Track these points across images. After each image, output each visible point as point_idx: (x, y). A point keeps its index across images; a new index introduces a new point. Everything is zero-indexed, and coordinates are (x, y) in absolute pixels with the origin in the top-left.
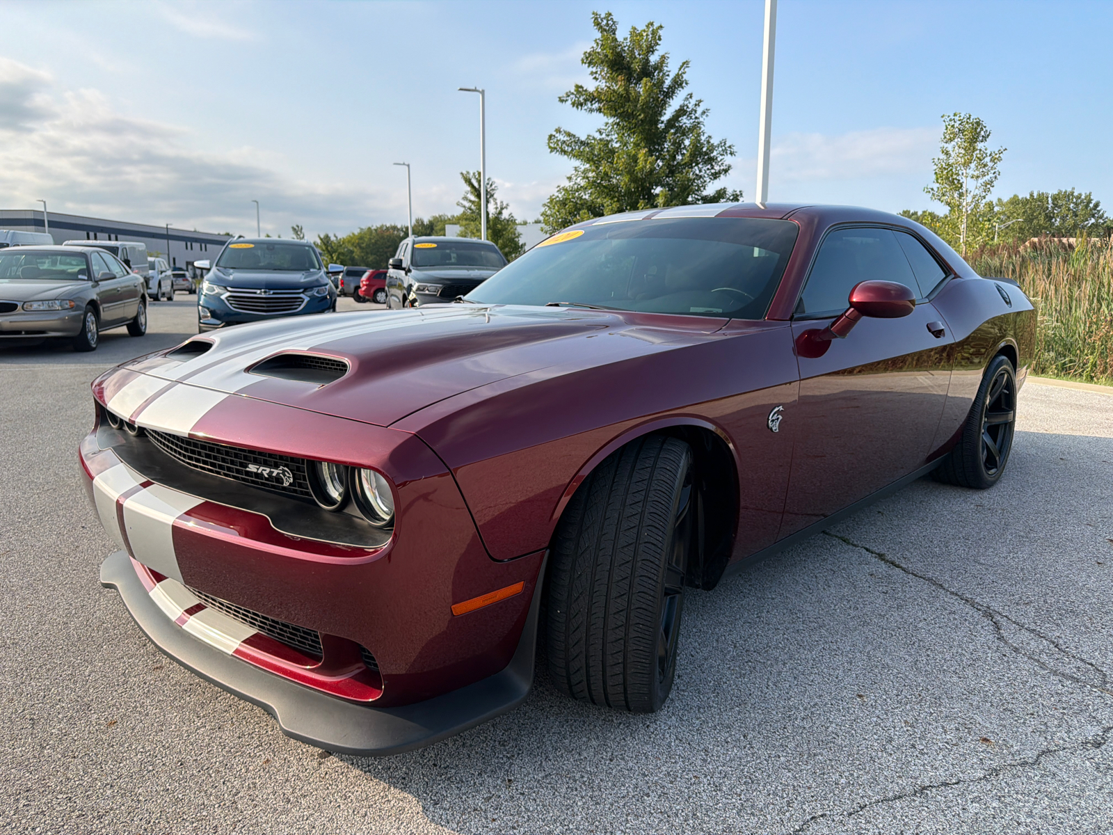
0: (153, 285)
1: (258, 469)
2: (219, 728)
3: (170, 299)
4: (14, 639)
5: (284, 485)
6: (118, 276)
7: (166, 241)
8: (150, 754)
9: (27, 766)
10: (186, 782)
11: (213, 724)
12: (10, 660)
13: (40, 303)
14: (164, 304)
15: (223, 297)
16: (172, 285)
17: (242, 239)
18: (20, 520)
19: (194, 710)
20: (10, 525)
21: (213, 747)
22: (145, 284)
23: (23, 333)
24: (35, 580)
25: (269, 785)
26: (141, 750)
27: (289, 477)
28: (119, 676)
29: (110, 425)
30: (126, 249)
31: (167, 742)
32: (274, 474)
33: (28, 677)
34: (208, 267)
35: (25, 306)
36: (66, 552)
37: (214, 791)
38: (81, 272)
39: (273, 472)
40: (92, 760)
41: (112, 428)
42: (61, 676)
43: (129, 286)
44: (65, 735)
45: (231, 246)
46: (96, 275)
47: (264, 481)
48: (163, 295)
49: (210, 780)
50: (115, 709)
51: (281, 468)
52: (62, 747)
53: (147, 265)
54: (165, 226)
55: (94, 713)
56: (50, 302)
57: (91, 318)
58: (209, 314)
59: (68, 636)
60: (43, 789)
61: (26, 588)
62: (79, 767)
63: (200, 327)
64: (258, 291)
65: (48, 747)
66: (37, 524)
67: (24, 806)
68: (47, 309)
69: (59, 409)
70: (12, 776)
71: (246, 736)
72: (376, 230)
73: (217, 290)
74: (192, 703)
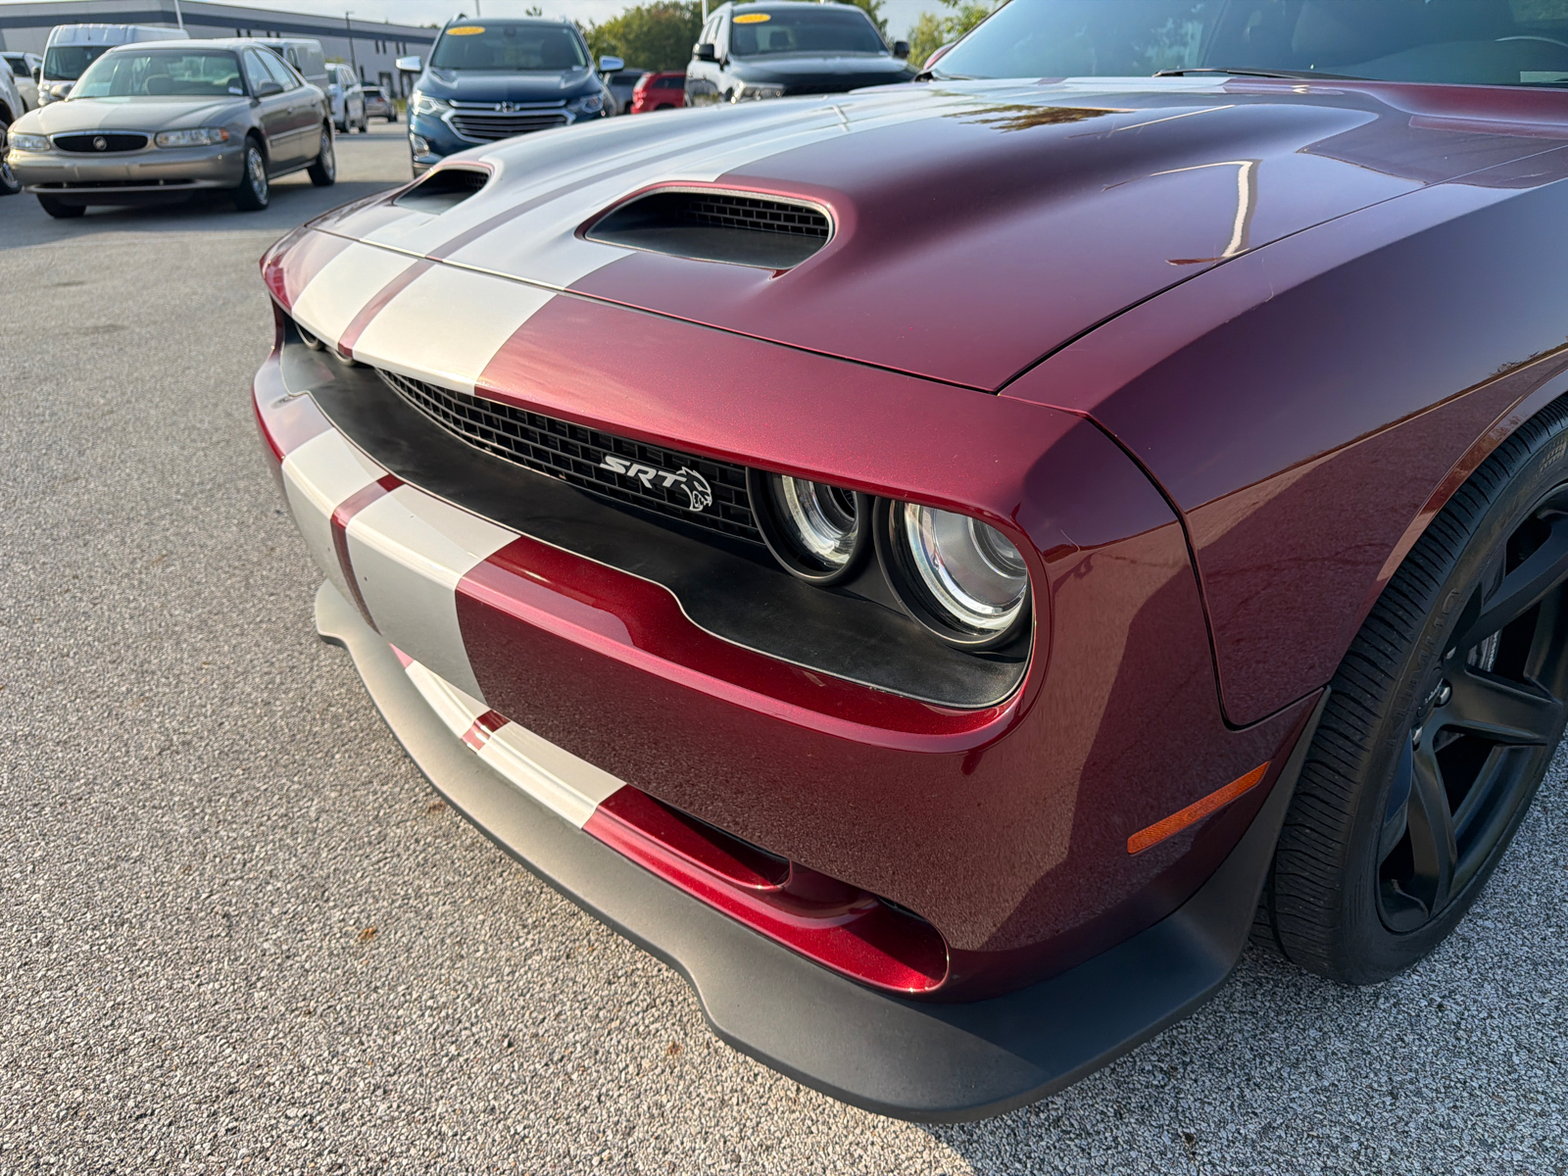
0: (337, 105)
1: (627, 468)
2: (568, 957)
3: (362, 129)
4: (185, 733)
5: (691, 508)
6: (286, 89)
7: (346, 41)
8: (448, 1016)
9: (225, 1028)
10: (525, 1091)
11: (554, 946)
12: (181, 779)
13: (179, 134)
14: (354, 138)
15: (445, 118)
16: (364, 109)
17: (464, 20)
18: (179, 497)
19: (514, 909)
20: (166, 506)
21: (564, 1004)
22: (326, 102)
23: (161, 182)
24: (210, 612)
25: (688, 1113)
26: (430, 1003)
27: (703, 494)
28: (369, 823)
29: (302, 342)
30: (293, 50)
31: (476, 985)
32: (667, 484)
33: (214, 819)
34: (417, 68)
35: (158, 139)
36: (255, 560)
37: (583, 1121)
38: (232, 82)
39: (665, 478)
40: (342, 1023)
41: (306, 347)
42: (269, 819)
43: (304, 106)
44: (288, 957)
45: (450, 32)
46: (255, 88)
47: (641, 495)
48: (353, 123)
49: (571, 1090)
50: (370, 901)
51: (684, 470)
52: (285, 986)
53: (326, 76)
54: (344, 16)
55: (335, 906)
56: (193, 132)
57: (255, 158)
58: (426, 147)
59: (274, 732)
60: (259, 1090)
61: (198, 627)
62: (320, 1038)
63: (414, 169)
64: (498, 107)
65: (259, 984)
66: (206, 504)
67: (227, 1130)
68: (191, 143)
69: (224, 304)
70: (201, 1053)
71: (623, 980)
72: (649, 11)
73: (436, 106)
74: (508, 893)
